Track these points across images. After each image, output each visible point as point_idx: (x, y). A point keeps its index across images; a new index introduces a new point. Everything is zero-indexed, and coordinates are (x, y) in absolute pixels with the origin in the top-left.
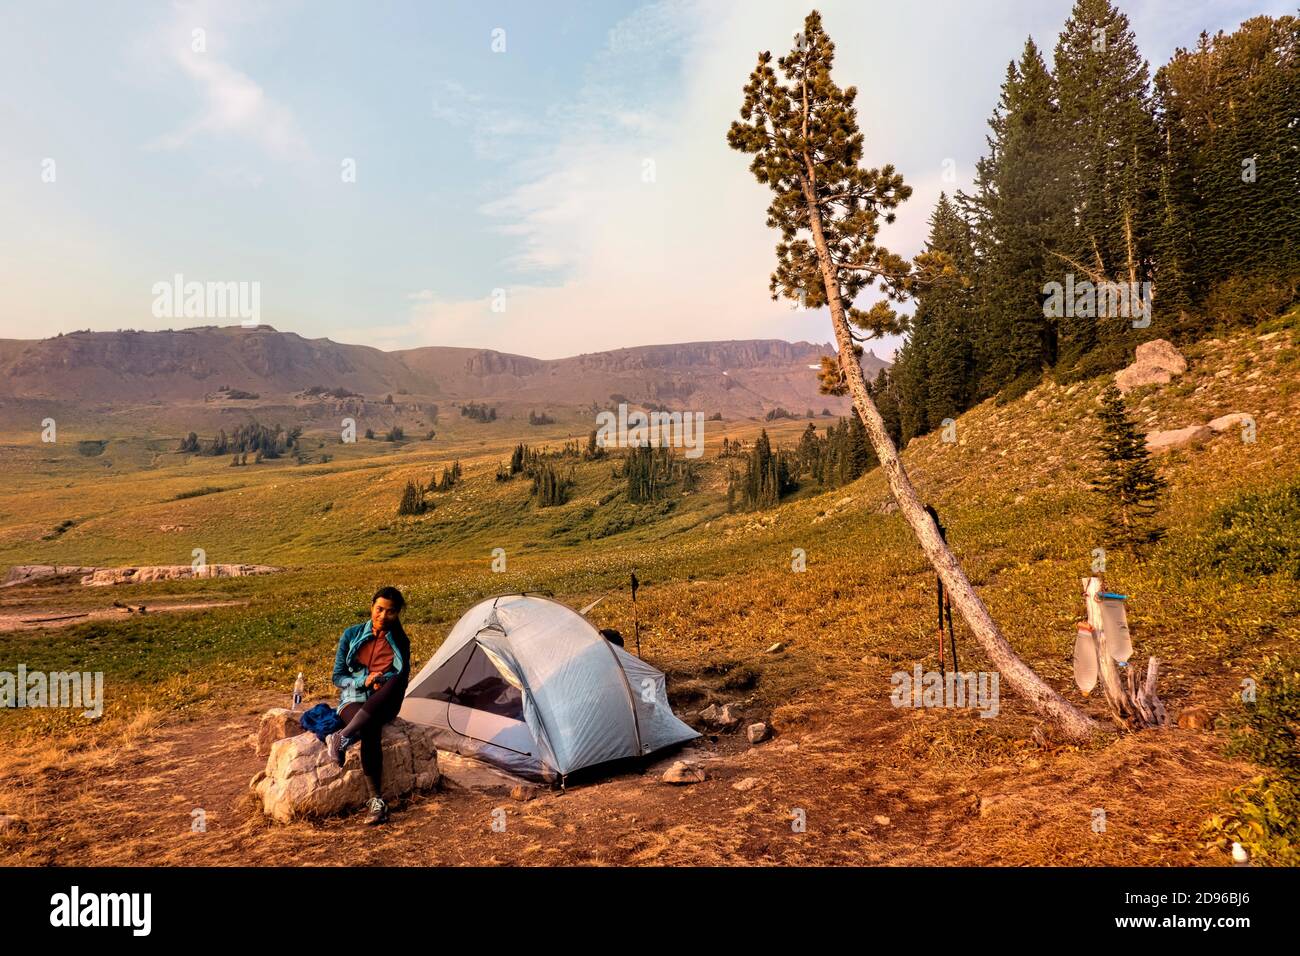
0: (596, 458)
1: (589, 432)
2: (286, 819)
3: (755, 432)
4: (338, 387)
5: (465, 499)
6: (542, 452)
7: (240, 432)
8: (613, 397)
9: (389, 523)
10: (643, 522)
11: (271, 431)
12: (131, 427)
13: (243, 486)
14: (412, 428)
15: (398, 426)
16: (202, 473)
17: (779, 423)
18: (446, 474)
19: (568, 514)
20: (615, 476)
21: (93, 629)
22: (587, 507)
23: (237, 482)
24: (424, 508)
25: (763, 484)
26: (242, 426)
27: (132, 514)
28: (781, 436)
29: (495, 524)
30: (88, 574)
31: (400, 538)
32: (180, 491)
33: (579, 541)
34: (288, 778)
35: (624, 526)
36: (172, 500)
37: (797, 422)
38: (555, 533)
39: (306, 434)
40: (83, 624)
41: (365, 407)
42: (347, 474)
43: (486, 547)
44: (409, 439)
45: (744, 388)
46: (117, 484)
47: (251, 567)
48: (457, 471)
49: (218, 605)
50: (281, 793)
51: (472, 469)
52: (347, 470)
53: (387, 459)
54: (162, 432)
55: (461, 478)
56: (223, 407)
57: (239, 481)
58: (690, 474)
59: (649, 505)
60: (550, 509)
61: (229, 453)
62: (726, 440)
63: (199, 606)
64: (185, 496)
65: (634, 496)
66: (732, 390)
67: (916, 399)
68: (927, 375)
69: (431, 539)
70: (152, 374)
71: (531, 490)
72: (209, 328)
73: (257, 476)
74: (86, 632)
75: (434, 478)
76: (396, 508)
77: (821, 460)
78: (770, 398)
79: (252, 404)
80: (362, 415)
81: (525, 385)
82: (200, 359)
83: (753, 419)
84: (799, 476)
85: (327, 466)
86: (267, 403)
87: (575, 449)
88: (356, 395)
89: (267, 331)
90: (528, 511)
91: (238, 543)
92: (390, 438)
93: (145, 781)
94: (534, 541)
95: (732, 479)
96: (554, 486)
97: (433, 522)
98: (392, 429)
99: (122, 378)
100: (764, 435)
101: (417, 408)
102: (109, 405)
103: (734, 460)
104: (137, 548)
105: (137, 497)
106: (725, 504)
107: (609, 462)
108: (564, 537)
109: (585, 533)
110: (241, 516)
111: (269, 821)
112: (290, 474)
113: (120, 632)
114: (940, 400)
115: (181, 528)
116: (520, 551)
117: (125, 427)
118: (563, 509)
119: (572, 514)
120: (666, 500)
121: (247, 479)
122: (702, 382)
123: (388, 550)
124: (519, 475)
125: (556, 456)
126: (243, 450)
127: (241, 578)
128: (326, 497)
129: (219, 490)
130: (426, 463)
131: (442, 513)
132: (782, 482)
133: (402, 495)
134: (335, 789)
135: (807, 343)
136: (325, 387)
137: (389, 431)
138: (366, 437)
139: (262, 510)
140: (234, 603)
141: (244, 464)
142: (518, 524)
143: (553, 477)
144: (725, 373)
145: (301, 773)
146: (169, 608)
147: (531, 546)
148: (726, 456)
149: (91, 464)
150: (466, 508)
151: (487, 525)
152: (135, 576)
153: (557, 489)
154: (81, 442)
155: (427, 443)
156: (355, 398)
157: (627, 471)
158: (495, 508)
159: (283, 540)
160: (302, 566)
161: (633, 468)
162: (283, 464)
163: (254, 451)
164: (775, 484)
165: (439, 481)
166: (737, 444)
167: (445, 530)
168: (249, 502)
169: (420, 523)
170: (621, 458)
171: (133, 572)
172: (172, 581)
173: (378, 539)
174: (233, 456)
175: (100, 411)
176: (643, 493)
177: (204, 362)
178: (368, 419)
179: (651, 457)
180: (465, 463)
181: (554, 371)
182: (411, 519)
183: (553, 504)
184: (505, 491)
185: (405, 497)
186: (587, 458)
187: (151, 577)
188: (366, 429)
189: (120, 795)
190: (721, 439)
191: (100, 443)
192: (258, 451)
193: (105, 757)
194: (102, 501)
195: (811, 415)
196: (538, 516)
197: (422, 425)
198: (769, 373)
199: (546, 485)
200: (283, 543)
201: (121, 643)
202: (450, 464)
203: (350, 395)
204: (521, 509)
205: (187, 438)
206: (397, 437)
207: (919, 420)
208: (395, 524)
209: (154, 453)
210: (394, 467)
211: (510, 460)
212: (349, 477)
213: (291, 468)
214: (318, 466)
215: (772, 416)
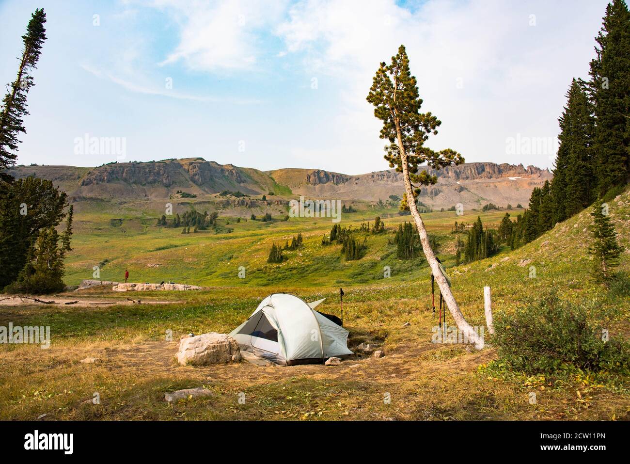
0: (379, 233)
1: (375, 218)
2: (185, 364)
3: (474, 218)
4: (237, 191)
5: (304, 255)
6: (348, 229)
7: (186, 215)
8: (391, 197)
9: (263, 266)
10: (406, 271)
11: (202, 215)
12: (135, 212)
13: (188, 244)
14: (276, 215)
15: (269, 212)
16: (168, 237)
17: (490, 213)
18: (294, 240)
19: (362, 265)
20: (390, 243)
21: (119, 308)
22: (373, 261)
23: (185, 242)
24: (282, 259)
25: (477, 249)
26: (187, 212)
27: (135, 257)
28: (491, 221)
29: (320, 269)
30: (115, 285)
31: (269, 276)
32: (157, 246)
33: (367, 280)
34: (186, 350)
35: (394, 272)
36: (154, 251)
37: (501, 212)
38: (354, 276)
39: (220, 216)
40: (114, 306)
41: (251, 202)
42: (241, 239)
43: (315, 282)
44: (275, 220)
45: (469, 191)
46: (128, 242)
47: (189, 286)
48: (300, 239)
49: (172, 303)
50: (183, 356)
51: (309, 238)
52: (241, 237)
53: (262, 231)
54: (150, 215)
55: (302, 243)
56: (178, 202)
57: (186, 241)
58: (434, 243)
59: (409, 261)
60: (352, 261)
61: (181, 226)
62: (456, 223)
63: (164, 302)
64: (160, 249)
65: (401, 256)
66: (462, 193)
67: (560, 200)
68: (566, 185)
69: (285, 277)
70: (145, 185)
71: (341, 251)
72: (173, 160)
73: (195, 239)
74: (116, 310)
75: (287, 243)
76: (266, 259)
77: (513, 235)
78: (485, 198)
79: (193, 200)
80: (249, 207)
81: (340, 190)
82: (168, 177)
83: (474, 210)
84: (499, 245)
85: (231, 235)
86: (200, 200)
87: (367, 227)
88: (247, 196)
89: (200, 161)
90: (339, 263)
91: (185, 274)
92: (264, 220)
93: (139, 354)
94: (343, 280)
95: (459, 246)
96: (354, 248)
97: (286, 267)
98: (265, 214)
99: (131, 187)
100: (479, 220)
101: (279, 203)
102: (125, 201)
103: (461, 235)
104: (137, 275)
105: (137, 248)
106: (454, 261)
107: (387, 235)
108: (359, 278)
109: (372, 276)
110: (187, 260)
111: (179, 365)
112: (212, 238)
113: (130, 311)
114: (573, 200)
115: (158, 266)
116: (334, 285)
117: (132, 212)
118: (359, 262)
119: (365, 265)
120: (420, 258)
121: (190, 241)
122: (444, 187)
123: (262, 282)
124: (335, 242)
125: (356, 231)
126: (188, 225)
127: (184, 291)
128: (229, 252)
129: (176, 246)
130: (284, 234)
131: (292, 263)
132: (489, 248)
133: (270, 252)
134: (202, 356)
135: (508, 164)
136: (230, 191)
137: (263, 215)
138: (252, 219)
139: (197, 258)
140: (180, 302)
141: (189, 233)
142: (334, 270)
143: (354, 244)
144: (458, 183)
145: (190, 349)
146: (151, 303)
147: (340, 282)
148: (456, 232)
149: (116, 231)
150: (305, 260)
151: (316, 270)
152: (136, 288)
153: (356, 250)
154: (112, 220)
155: (284, 222)
156: (246, 197)
157: (397, 240)
158: (320, 261)
159: (208, 275)
160: (214, 287)
161: (401, 238)
162: (208, 232)
163: (193, 226)
164: (484, 249)
165: (290, 244)
166: (463, 225)
167: (293, 272)
168: (190, 253)
169: (279, 267)
170: (394, 233)
171: (135, 285)
172: (152, 291)
173: (257, 276)
174: (183, 228)
175: (121, 204)
176: (406, 254)
177: (169, 178)
178: (252, 209)
179: (411, 233)
180: (305, 235)
181: (357, 181)
182: (275, 265)
183: (353, 259)
184: (327, 252)
185: (272, 253)
186: (374, 232)
187: (143, 289)
188: (251, 214)
189: (132, 356)
190: (453, 223)
191: (120, 220)
192: (195, 226)
193: (126, 347)
194: (121, 250)
195: (510, 207)
196: (345, 266)
197: (282, 213)
198: (485, 183)
199: (350, 248)
200: (207, 276)
201: (130, 315)
202: (296, 235)
203: (244, 196)
204: (335, 261)
205: (161, 218)
206: (268, 219)
207: (561, 212)
208: (266, 267)
209: (145, 225)
210: (266, 236)
211: (330, 233)
212: (241, 241)
213: (212, 235)
214: (226, 235)
215: (486, 208)
